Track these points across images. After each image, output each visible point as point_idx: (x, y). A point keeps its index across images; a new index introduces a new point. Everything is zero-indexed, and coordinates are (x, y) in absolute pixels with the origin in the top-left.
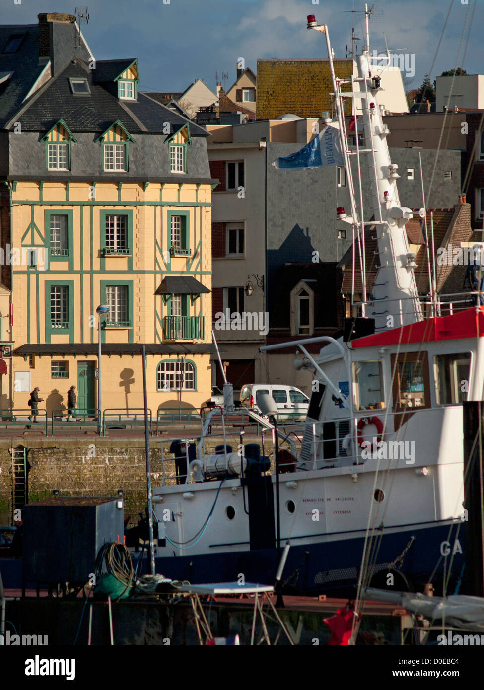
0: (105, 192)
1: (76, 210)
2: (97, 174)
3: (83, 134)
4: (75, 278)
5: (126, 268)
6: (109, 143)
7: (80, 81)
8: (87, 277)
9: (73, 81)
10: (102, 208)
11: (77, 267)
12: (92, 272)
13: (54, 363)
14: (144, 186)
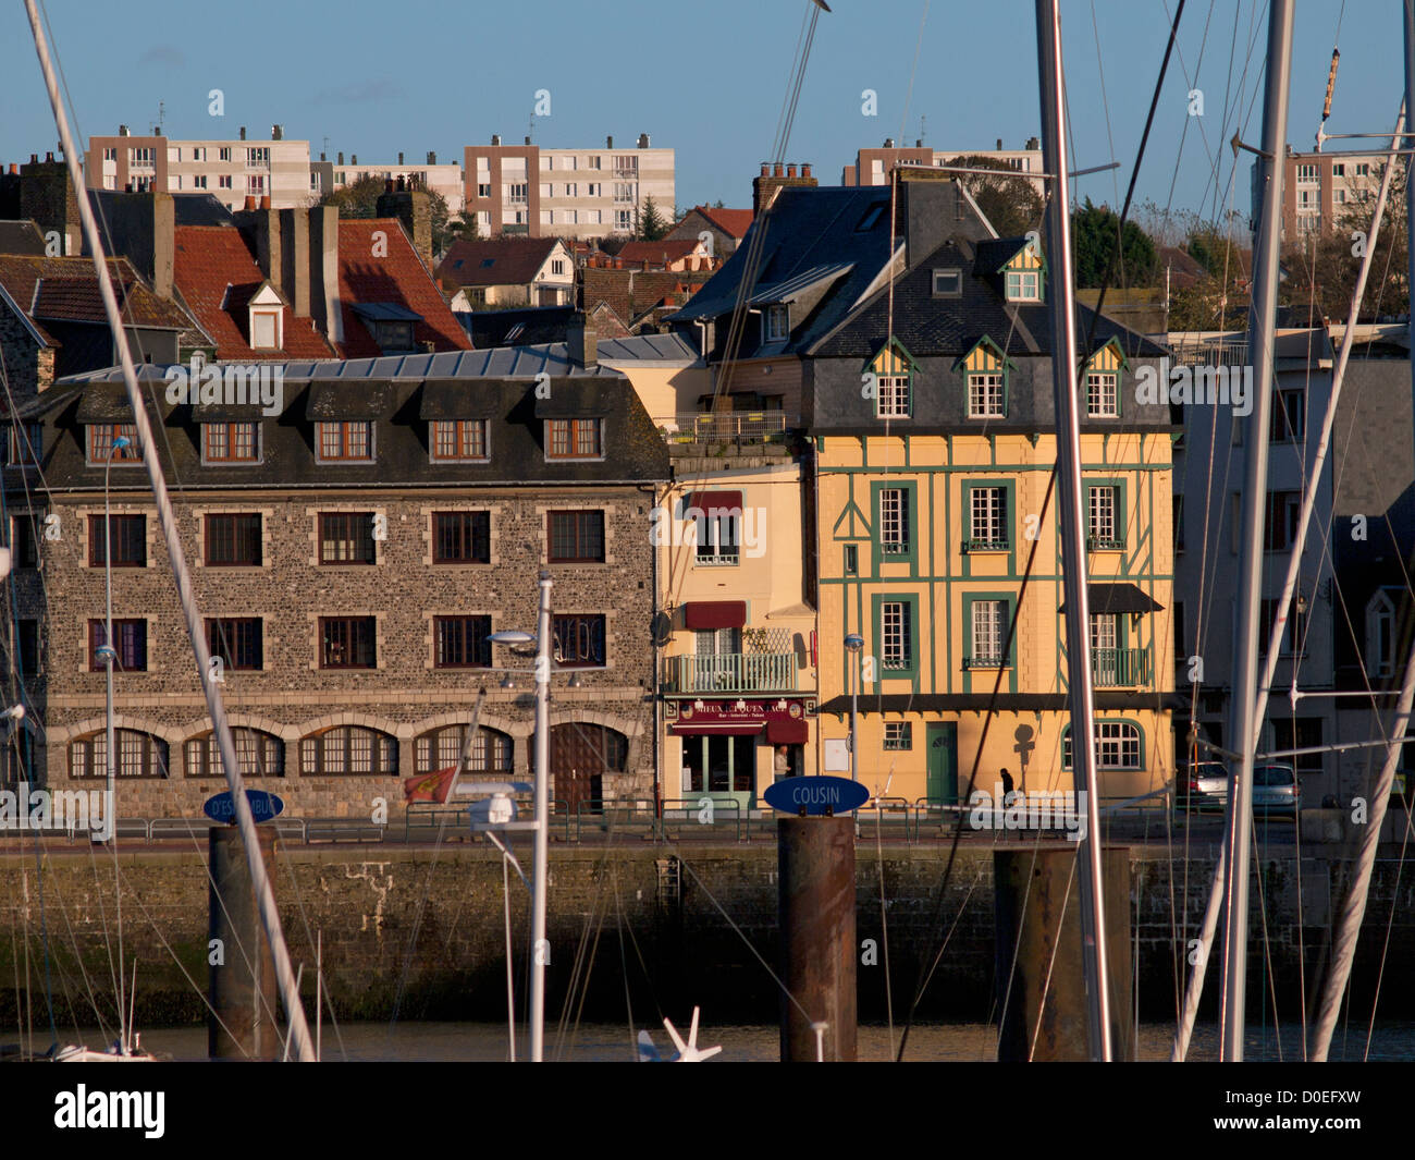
0: (969, 450)
1: (922, 480)
2: (956, 423)
3: (935, 359)
4: (922, 589)
5: (1005, 573)
6: (976, 371)
7: (951, 274)
8: (940, 587)
9: (938, 274)
10: (965, 476)
11: (924, 571)
12: (949, 579)
13: (890, 727)
14: (1033, 441)
